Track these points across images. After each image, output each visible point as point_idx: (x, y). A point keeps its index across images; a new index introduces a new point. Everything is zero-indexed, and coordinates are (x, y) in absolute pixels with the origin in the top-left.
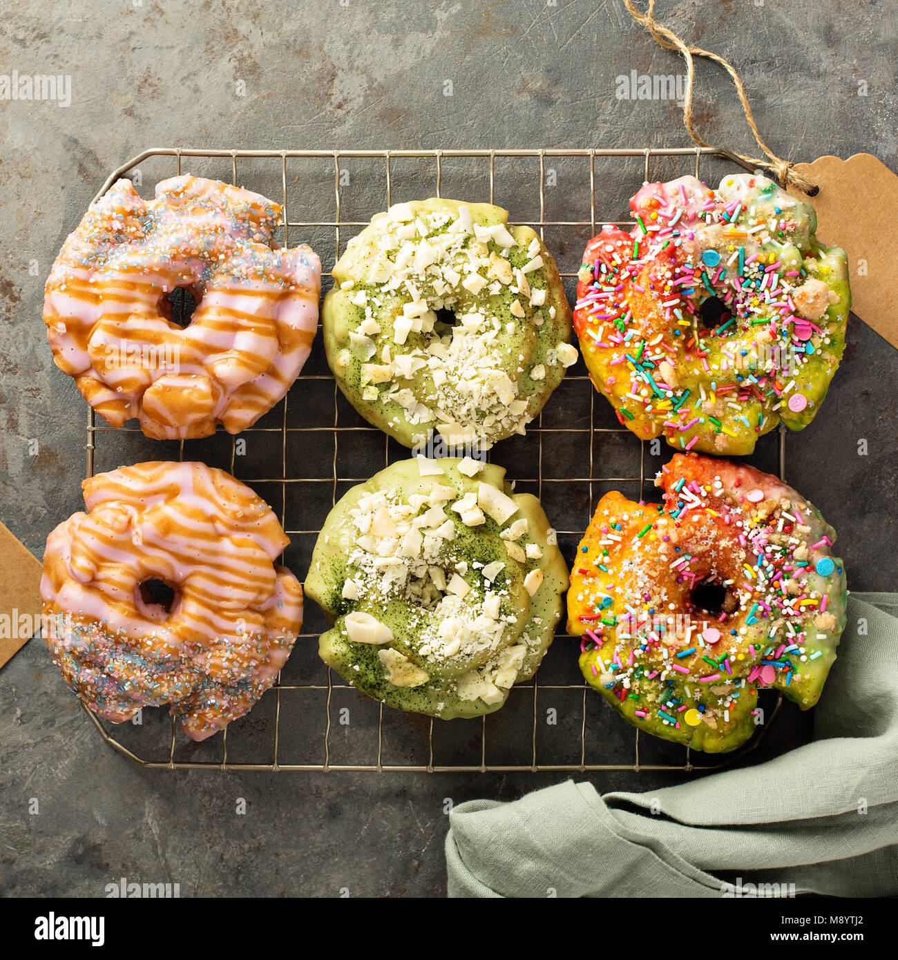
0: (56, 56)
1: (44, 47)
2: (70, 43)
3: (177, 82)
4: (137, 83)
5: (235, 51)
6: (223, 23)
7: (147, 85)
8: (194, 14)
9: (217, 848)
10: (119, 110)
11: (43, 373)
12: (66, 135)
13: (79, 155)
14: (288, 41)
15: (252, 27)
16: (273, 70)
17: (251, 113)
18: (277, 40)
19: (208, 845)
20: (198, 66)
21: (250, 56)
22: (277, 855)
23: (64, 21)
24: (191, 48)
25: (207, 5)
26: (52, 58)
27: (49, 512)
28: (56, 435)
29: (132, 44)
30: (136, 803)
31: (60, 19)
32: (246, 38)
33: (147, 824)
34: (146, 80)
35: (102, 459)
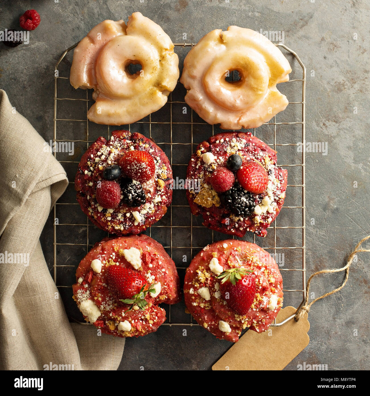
0: (346, 10)
1: (350, 5)
2: (351, 16)
3: (335, 59)
4: (335, 42)
5: (347, 82)
6: (358, 78)
7: (334, 47)
8: (362, 66)
9: (25, 71)
10: (324, 35)
11: (218, 3)
12: (314, 13)
13: (306, 19)
14: (351, 104)
15: (357, 89)
16: (339, 98)
17: (322, 88)
18: (351, 100)
19: (26, 68)
20: (341, 68)
21: (345, 88)
22: (22, 95)
23: (360, 13)
24: (348, 64)
25: (366, 72)
26: (345, 8)
27: (162, 5)
28: (192, 8)
29: (350, 41)
30: (44, 38)
31: (361, 12)
32: (352, 86)
33: (35, 43)
34: (336, 46)
35: (183, 26)
